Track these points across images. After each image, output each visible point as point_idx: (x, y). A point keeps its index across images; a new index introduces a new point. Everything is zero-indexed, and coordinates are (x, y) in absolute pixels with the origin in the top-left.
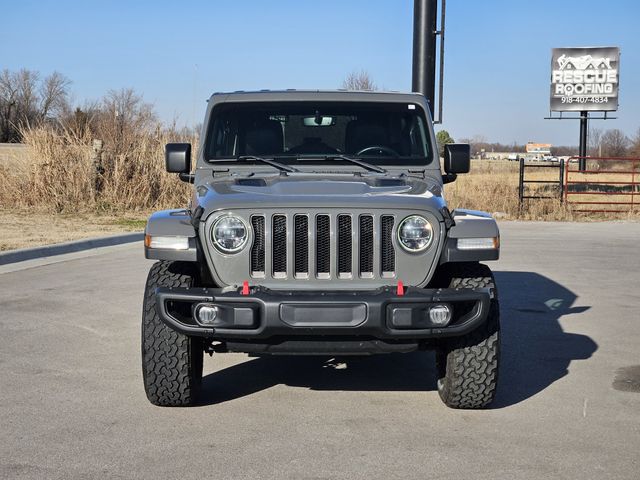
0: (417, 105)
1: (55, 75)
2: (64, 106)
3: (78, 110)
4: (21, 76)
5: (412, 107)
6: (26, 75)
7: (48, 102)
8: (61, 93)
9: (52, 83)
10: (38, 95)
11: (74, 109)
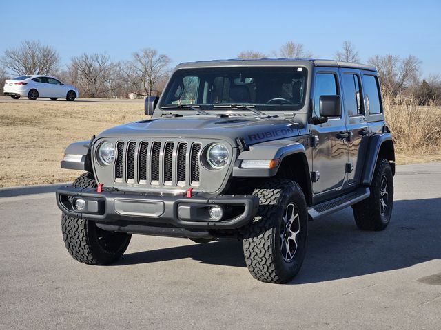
0: (304, 68)
1: (410, 58)
2: (415, 78)
3: (424, 81)
4: (386, 59)
5: (300, 69)
6: (390, 58)
7: (404, 77)
8: (413, 70)
9: (408, 63)
10: (398, 72)
11: (421, 80)
